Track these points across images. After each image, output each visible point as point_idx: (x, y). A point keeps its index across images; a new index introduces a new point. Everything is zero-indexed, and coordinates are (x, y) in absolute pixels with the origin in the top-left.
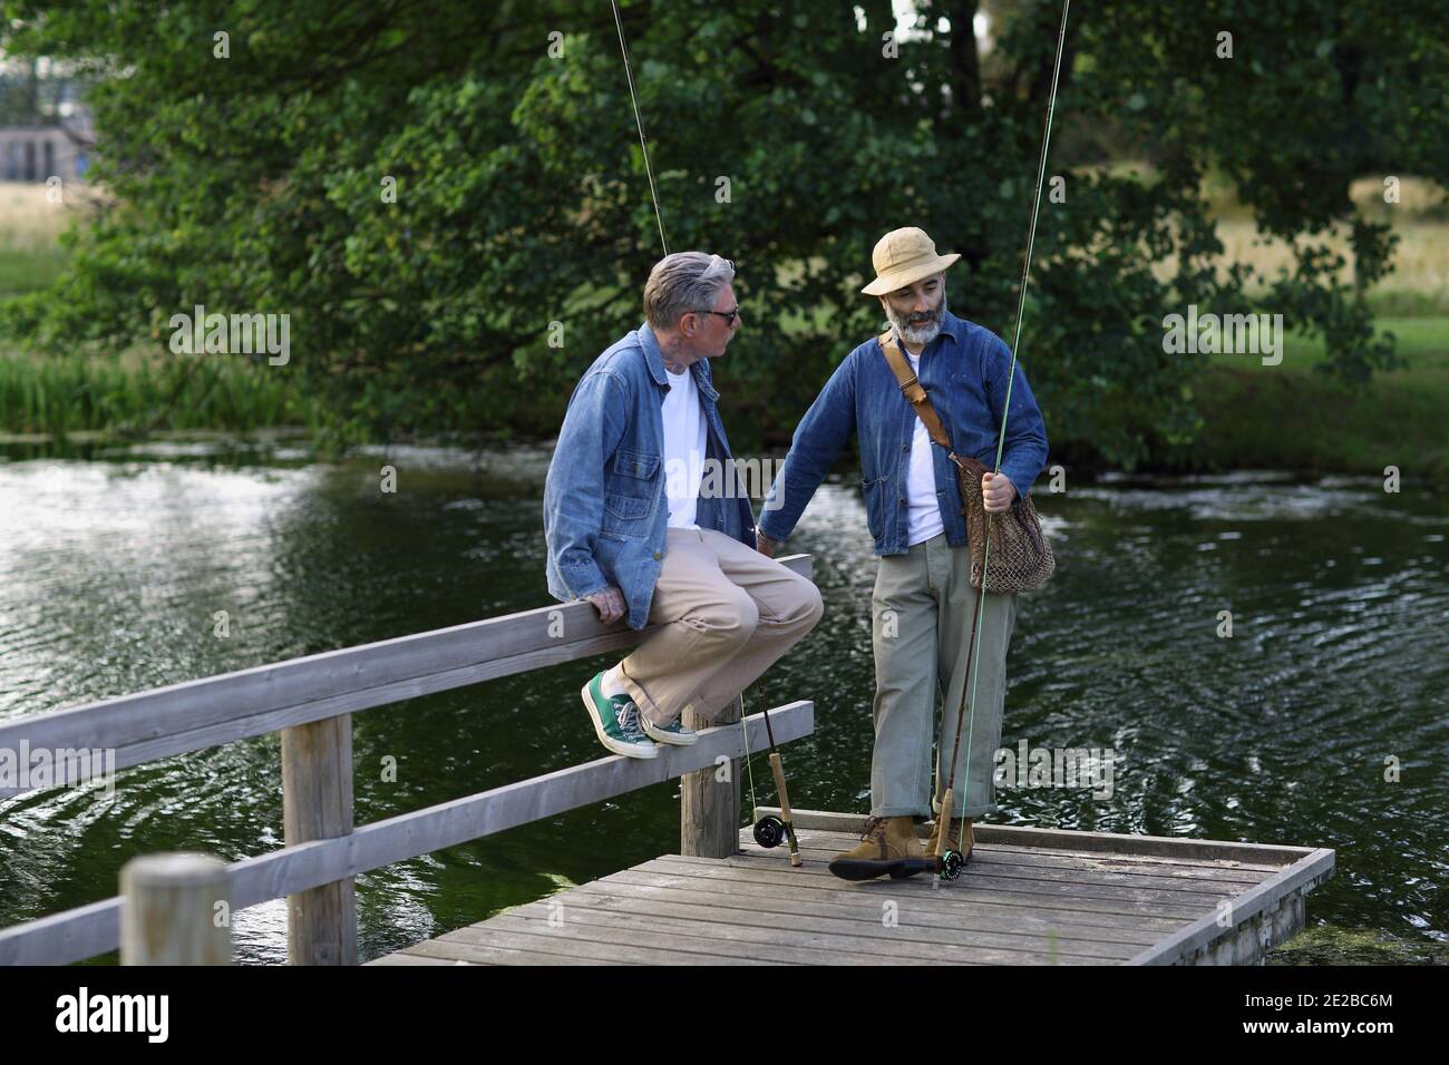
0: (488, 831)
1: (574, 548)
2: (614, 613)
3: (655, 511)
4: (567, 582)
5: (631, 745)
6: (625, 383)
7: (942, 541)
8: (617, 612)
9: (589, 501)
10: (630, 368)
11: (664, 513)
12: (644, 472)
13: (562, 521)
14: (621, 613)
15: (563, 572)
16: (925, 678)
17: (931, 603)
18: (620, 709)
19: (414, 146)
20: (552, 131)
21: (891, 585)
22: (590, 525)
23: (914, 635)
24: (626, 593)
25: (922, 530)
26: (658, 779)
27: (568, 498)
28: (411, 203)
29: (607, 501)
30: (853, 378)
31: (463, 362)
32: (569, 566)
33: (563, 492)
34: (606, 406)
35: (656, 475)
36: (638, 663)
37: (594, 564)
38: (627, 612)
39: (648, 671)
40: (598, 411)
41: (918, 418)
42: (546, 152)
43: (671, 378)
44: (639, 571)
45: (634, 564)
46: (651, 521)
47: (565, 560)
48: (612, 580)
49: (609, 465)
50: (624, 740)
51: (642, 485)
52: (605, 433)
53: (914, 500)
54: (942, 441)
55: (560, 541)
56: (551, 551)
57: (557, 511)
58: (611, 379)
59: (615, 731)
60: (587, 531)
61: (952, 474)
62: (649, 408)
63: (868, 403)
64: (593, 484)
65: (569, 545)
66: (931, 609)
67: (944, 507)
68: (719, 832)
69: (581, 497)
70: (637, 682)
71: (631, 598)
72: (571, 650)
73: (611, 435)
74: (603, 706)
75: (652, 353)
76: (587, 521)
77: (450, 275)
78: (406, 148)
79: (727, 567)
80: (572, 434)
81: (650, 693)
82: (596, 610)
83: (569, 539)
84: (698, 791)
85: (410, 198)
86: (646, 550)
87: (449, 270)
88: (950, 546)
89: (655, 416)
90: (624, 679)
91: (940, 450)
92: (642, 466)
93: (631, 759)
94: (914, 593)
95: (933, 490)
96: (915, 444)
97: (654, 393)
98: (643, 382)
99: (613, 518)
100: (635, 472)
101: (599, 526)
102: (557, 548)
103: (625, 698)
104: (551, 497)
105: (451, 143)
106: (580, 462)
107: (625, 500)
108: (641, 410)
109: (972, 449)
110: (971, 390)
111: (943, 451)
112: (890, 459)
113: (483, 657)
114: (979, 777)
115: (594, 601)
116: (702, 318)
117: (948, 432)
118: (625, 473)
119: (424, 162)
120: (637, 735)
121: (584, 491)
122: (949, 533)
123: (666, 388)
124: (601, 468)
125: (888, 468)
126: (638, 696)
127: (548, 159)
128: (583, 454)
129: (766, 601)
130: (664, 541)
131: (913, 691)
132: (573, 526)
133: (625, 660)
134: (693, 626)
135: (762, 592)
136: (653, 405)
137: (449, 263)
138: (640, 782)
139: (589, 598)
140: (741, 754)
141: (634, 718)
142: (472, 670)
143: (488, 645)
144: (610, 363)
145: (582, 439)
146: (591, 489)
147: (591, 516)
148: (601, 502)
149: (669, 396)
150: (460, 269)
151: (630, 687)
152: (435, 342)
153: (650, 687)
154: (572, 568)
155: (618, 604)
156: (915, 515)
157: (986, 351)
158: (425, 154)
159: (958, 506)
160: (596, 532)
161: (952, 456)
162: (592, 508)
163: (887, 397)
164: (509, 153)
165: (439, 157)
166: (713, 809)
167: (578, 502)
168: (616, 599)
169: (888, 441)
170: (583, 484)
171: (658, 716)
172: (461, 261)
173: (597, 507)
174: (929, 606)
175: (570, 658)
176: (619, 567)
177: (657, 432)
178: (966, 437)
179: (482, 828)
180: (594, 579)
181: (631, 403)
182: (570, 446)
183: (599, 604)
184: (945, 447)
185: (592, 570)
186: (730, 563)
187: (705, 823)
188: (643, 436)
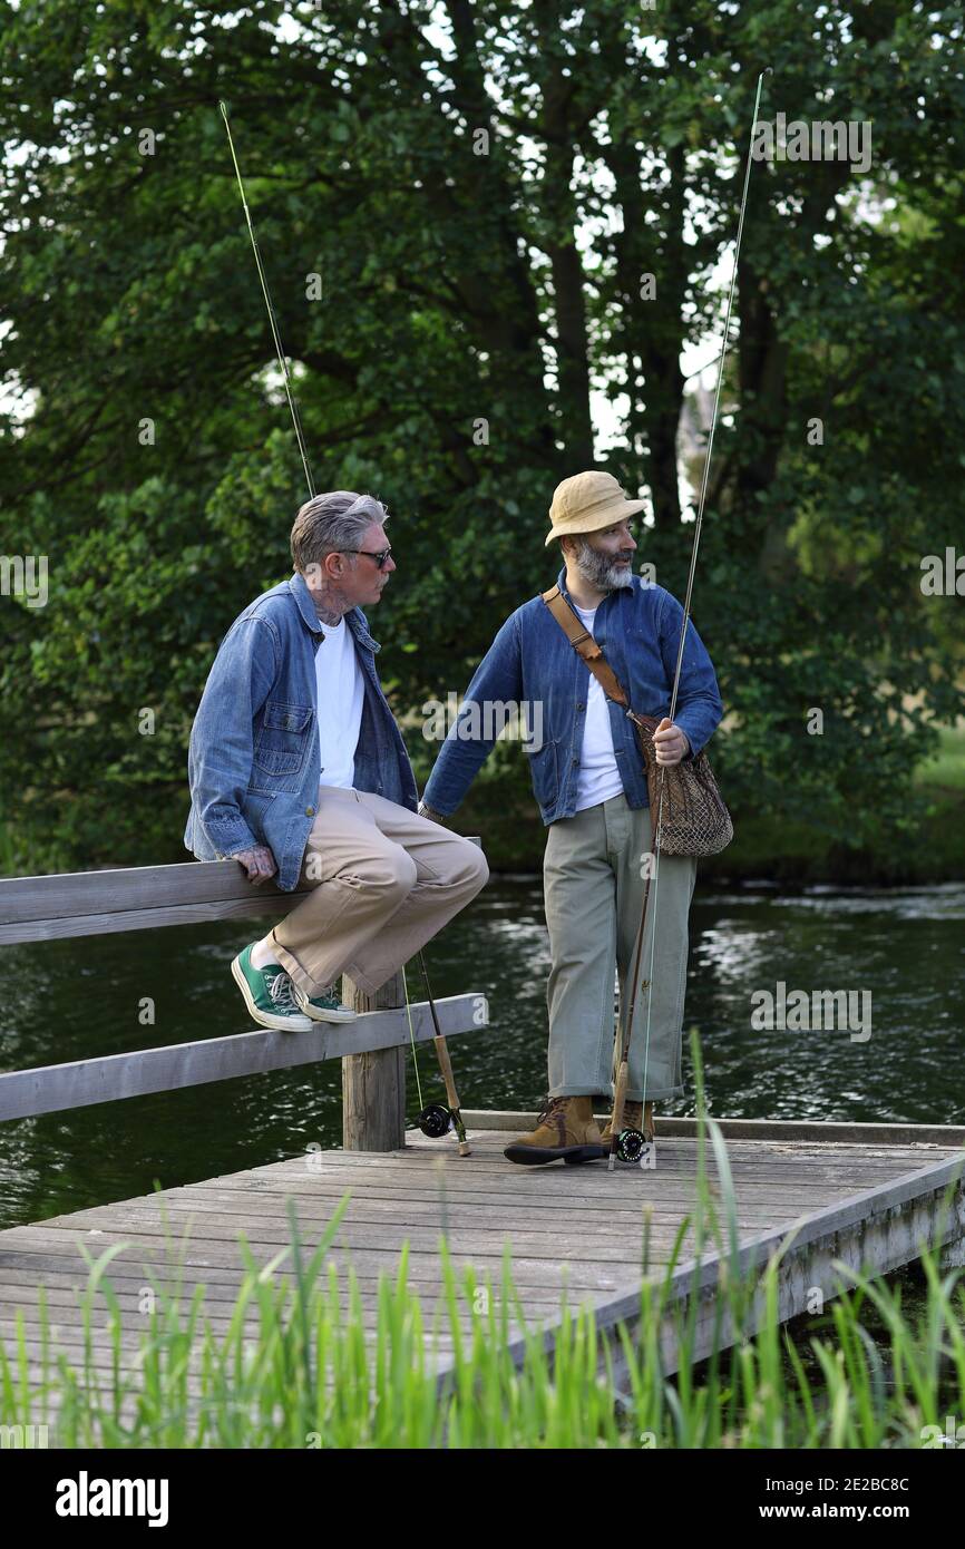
0: (125, 1095)
1: (220, 803)
2: (263, 873)
3: (307, 765)
4: (213, 840)
5: (284, 1018)
6: (275, 629)
7: (622, 802)
8: (266, 872)
9: (237, 754)
10: (281, 615)
11: (316, 769)
12: (295, 724)
13: (207, 774)
14: (271, 874)
15: (208, 828)
16: (605, 951)
17: (610, 871)
18: (272, 981)
19: (99, 550)
20: (245, 528)
21: (566, 852)
22: (239, 778)
23: (593, 905)
24: (276, 851)
25: (598, 792)
26: (314, 1059)
27: (214, 750)
28: (99, 605)
29: (257, 756)
30: (517, 639)
31: (158, 783)
32: (215, 823)
33: (208, 744)
34: (254, 654)
35: (308, 727)
36: (290, 929)
37: (242, 821)
38: (277, 874)
39: (300, 936)
40: (246, 658)
41: (592, 676)
42: (239, 550)
43: (325, 628)
44: (290, 828)
45: (284, 821)
46: (302, 776)
47: (211, 816)
48: (261, 839)
49: (258, 718)
50: (276, 1013)
51: (294, 739)
52: (253, 682)
53: (589, 761)
54: (620, 698)
55: (206, 795)
56: (195, 806)
57: (202, 765)
58: (260, 624)
59: (266, 1004)
60: (234, 785)
61: (630, 732)
62: (301, 658)
63: (537, 663)
64: (241, 736)
65: (215, 800)
66: (608, 877)
67: (623, 767)
68: (383, 1123)
69: (228, 749)
70: (290, 950)
71: (281, 854)
72: (216, 910)
73: (260, 684)
74: (253, 979)
75: (304, 600)
76: (234, 774)
77: (140, 678)
78: (92, 552)
79: (386, 828)
80: (218, 684)
81: (302, 960)
82: (243, 869)
83: (215, 794)
84: (360, 1082)
85: (98, 600)
86: (297, 807)
87: (140, 673)
88: (631, 808)
89: (307, 665)
90: (275, 947)
91: (617, 708)
92: (293, 718)
93: (284, 1033)
94: (592, 859)
95: (611, 749)
96: (590, 702)
97: (307, 641)
98: (295, 630)
99: (262, 774)
100: (286, 724)
101: (247, 780)
102: (203, 804)
103: (277, 969)
104: (195, 750)
105: (137, 544)
106: (228, 712)
107: (275, 754)
108: (292, 659)
109: (651, 707)
110: (647, 645)
111: (620, 709)
112: (563, 721)
113: (119, 906)
114: (664, 1058)
115: (241, 859)
116: (349, 558)
117: (625, 689)
118: (276, 726)
119: (111, 565)
120: (290, 1008)
121: (232, 743)
122: (628, 794)
123: (319, 637)
124: (249, 719)
125: (561, 729)
126: (289, 964)
127: (240, 555)
128: (231, 705)
129: (428, 864)
130: (316, 801)
131: (594, 964)
132: (219, 780)
133: (277, 928)
134: (346, 883)
135: (423, 854)
136: (305, 653)
137: (139, 665)
138: (291, 1059)
139: (236, 857)
140: (406, 1042)
141: (286, 990)
142: (106, 918)
143: (123, 894)
144: (260, 609)
145: (229, 688)
146: (240, 741)
147: (239, 770)
148: (250, 755)
149: (323, 646)
150: (151, 670)
151: (282, 955)
152: (130, 762)
153: (302, 955)
154: (218, 824)
155: (267, 863)
156: (588, 776)
157: (660, 606)
158: (110, 556)
159: (638, 766)
160: (244, 787)
161: (629, 713)
162: (239, 761)
163: (557, 655)
164: (202, 554)
165: (124, 557)
166: (376, 1099)
167: (224, 754)
168: (265, 858)
169: (560, 701)
170: (231, 735)
171: (311, 985)
172: (151, 663)
173: (245, 760)
174: (607, 874)
175: (215, 918)
176: (268, 824)
177: (310, 685)
178: (644, 694)
179: (118, 1089)
180: (241, 837)
181: (282, 651)
182: (217, 695)
183: (247, 862)
184: (622, 704)
185: (239, 827)
186: (388, 824)
187: (368, 1115)
188: (294, 686)
